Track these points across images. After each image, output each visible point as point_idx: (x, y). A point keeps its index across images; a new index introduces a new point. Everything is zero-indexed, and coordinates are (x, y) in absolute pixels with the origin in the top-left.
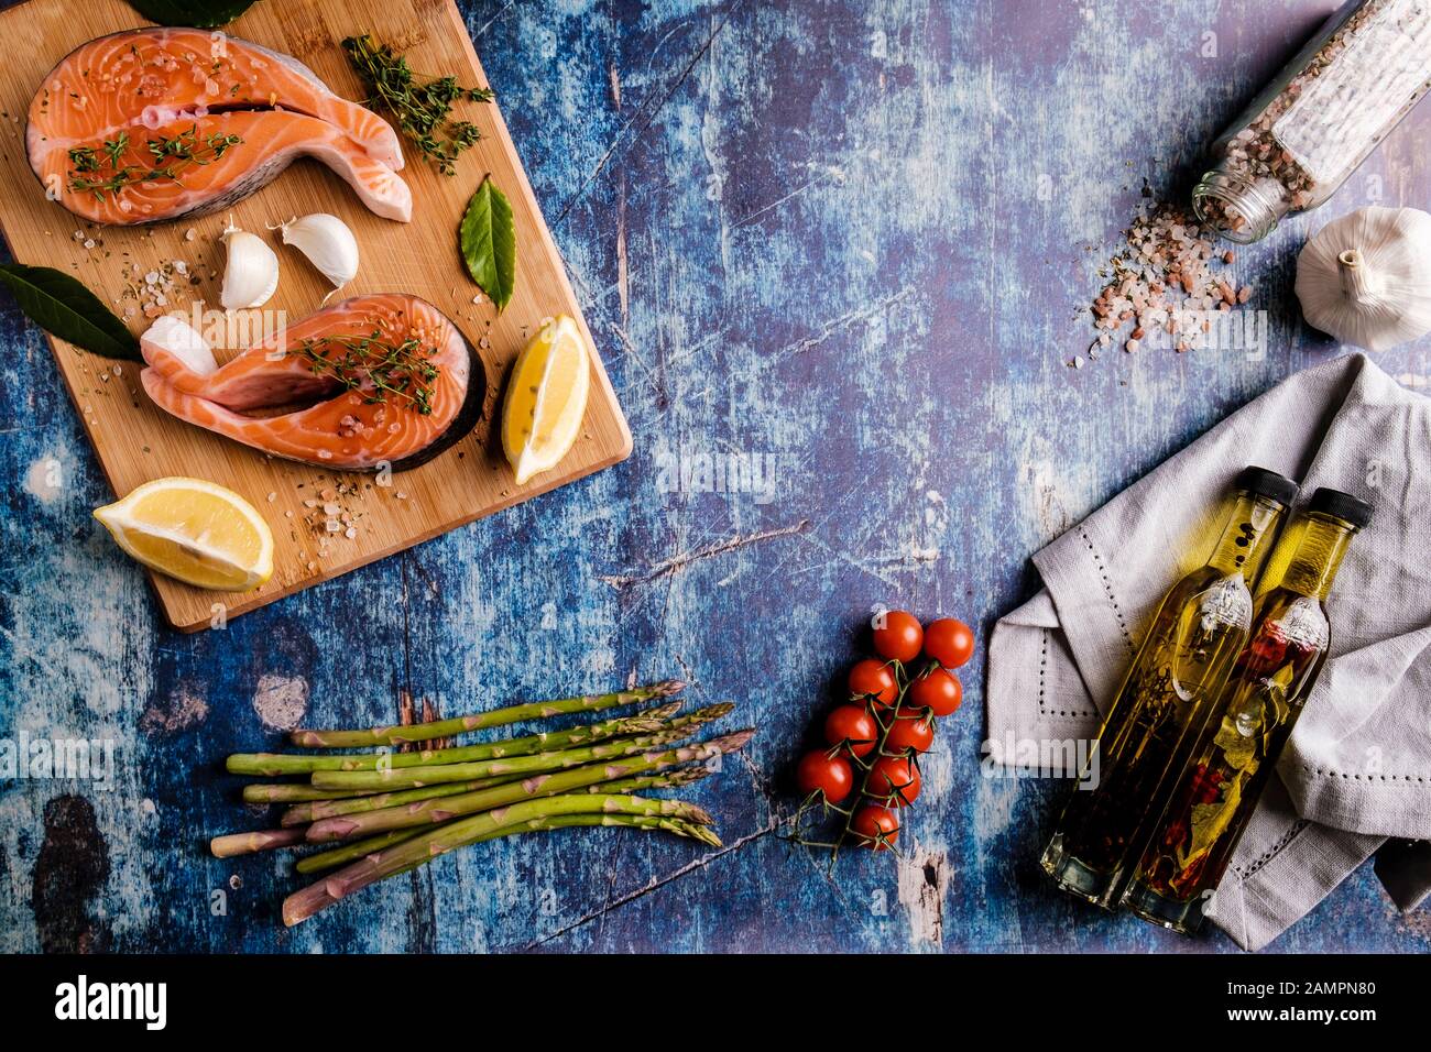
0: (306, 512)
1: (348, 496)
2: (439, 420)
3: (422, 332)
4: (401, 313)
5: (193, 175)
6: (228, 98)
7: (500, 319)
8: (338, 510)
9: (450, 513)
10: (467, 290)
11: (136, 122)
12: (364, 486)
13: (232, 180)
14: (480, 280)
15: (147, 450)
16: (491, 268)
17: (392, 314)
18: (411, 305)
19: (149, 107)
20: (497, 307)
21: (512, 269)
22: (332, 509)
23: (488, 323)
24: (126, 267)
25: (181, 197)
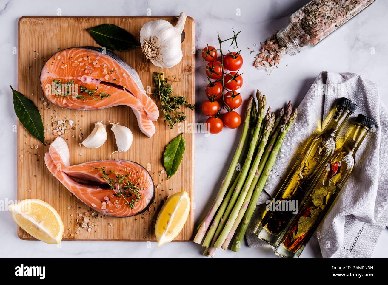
0: (78, 217)
1: (94, 217)
2: (135, 210)
3: (141, 181)
4: (137, 172)
5: (90, 101)
6: (111, 81)
7: (167, 181)
8: (88, 221)
9: (124, 236)
10: (160, 168)
11: (79, 78)
12: (100, 216)
13: (101, 107)
14: (166, 165)
15: (35, 176)
16: (171, 164)
17: (135, 172)
18: (142, 171)
19: (85, 76)
20: (168, 177)
21: (178, 167)
22: (86, 220)
23: (162, 180)
24: (53, 115)
25: (83, 106)
